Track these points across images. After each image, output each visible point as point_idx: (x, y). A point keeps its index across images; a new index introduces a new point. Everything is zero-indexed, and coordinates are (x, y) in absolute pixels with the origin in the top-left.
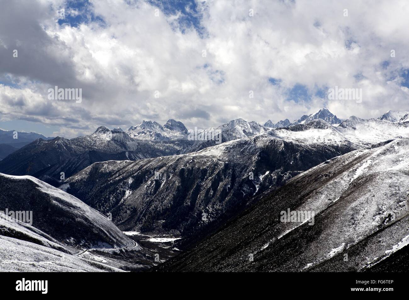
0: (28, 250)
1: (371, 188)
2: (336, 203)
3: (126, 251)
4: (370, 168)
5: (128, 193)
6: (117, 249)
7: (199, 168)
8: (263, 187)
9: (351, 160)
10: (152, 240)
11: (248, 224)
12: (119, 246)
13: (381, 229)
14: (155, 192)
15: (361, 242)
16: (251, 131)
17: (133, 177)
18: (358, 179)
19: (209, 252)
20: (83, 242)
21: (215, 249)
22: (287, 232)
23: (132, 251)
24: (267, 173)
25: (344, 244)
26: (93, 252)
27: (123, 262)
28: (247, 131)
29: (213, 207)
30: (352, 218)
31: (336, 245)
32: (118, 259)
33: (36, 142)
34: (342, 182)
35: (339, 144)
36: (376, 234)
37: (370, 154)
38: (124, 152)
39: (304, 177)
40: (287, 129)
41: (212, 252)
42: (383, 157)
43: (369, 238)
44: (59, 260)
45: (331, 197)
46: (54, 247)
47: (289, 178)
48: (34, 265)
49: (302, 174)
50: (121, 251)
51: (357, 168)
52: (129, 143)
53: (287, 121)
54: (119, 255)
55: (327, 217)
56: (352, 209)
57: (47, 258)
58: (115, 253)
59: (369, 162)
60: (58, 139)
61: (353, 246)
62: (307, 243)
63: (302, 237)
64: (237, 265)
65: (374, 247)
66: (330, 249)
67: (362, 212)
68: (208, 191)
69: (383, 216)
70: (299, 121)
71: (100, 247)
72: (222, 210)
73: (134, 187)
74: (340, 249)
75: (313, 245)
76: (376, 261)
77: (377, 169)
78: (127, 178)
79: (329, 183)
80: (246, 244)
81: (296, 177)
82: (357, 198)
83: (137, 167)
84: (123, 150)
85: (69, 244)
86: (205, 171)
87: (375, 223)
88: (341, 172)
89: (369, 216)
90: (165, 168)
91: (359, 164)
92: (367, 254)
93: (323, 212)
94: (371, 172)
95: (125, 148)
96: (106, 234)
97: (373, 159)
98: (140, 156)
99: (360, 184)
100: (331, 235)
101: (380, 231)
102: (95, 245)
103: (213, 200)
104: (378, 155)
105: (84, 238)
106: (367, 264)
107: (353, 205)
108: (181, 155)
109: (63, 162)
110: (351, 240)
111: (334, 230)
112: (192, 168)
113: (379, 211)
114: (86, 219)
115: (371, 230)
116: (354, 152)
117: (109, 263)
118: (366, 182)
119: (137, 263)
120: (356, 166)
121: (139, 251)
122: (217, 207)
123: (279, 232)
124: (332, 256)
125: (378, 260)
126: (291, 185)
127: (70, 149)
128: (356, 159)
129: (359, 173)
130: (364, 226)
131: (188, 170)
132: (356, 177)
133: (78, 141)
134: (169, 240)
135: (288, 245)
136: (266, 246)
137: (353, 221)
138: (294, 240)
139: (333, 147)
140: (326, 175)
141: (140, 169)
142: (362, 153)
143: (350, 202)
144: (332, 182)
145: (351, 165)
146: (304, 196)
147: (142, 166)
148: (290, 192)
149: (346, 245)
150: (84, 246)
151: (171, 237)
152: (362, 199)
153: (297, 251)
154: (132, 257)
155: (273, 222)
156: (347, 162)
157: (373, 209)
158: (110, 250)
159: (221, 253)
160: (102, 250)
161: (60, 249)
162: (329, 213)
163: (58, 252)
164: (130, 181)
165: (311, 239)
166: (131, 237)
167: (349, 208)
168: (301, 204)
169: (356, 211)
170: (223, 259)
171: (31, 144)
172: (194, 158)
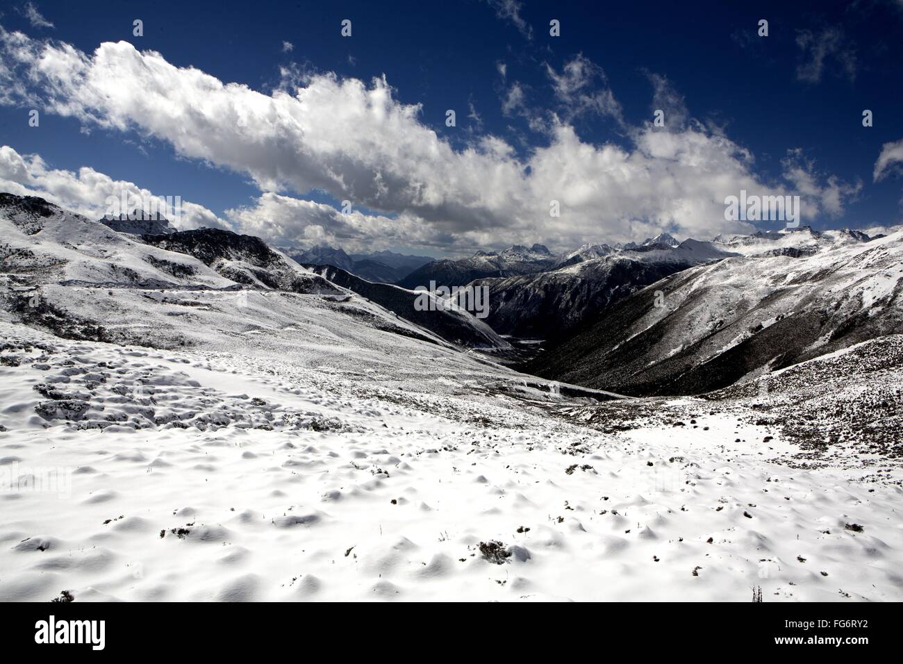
0: (428, 349)
1: (705, 299)
2: (676, 311)
3: (502, 350)
4: (704, 282)
5: (502, 304)
6: (494, 349)
7: (560, 284)
8: (614, 298)
9: (688, 276)
10: (523, 342)
11: (601, 329)
12: (496, 346)
13: (714, 333)
14: (524, 303)
15: (696, 343)
16: (603, 252)
17: (506, 291)
18: (695, 291)
19: (569, 352)
20: (468, 343)
21: (574, 350)
22: (635, 335)
23: (507, 351)
24: (617, 287)
25: (682, 345)
26: (476, 351)
27: (500, 359)
28: (600, 252)
29: (572, 315)
30: (689, 324)
31: (675, 347)
32: (495, 356)
33: (429, 264)
34: (681, 294)
35: (678, 262)
36: (709, 337)
37: (705, 270)
38: (499, 271)
39: (648, 290)
40: (634, 250)
41: (572, 351)
42: (716, 273)
43: (703, 341)
44: (453, 357)
45: (672, 307)
46: (447, 347)
47: (636, 291)
48: (433, 360)
49: (646, 288)
50: (498, 350)
51: (694, 282)
52: (503, 264)
53: (633, 243)
54: (496, 353)
55: (668, 324)
56: (689, 316)
57: (442, 355)
58: (493, 352)
59: (704, 277)
60: (446, 261)
61: (689, 347)
62: (651, 344)
63: (647, 340)
64: (593, 362)
65: (707, 347)
66: (670, 350)
67: (698, 319)
68: (568, 302)
69: (715, 322)
70: (644, 243)
71: (481, 347)
72: (579, 318)
73: (507, 299)
74: (678, 349)
75: (656, 347)
76: (708, 359)
77: (711, 283)
78: (501, 291)
79: (669, 296)
80: (601, 345)
81: (641, 291)
82: (693, 307)
83: (510, 282)
84: (498, 269)
85: (457, 344)
86: (565, 286)
87: (708, 328)
88: (680, 286)
89: (703, 323)
90: (532, 283)
91: (695, 279)
92: (702, 354)
93: (664, 319)
94: (706, 286)
95: (499, 268)
96: (485, 337)
97: (707, 275)
98: (512, 274)
99: (696, 296)
100: (671, 338)
101: (713, 335)
102: (477, 345)
103: (572, 309)
104: (712, 271)
105: (468, 340)
106: (701, 362)
107: (690, 313)
108: (545, 273)
109: (451, 279)
110: (688, 342)
111: (675, 334)
112: (554, 283)
113: (712, 318)
114: (470, 325)
115: (705, 334)
116: (691, 269)
117: (489, 360)
118: (701, 294)
119: (510, 360)
120: (693, 281)
121: (512, 351)
122: (576, 315)
123: (627, 336)
124: (671, 355)
125: (710, 358)
126: (637, 297)
127: (455, 269)
128: (693, 275)
129: (695, 286)
130: (699, 330)
131: (551, 285)
132: (692, 290)
133: (461, 262)
134: (536, 342)
135: (635, 347)
136: (616, 347)
137: (690, 327)
138: (640, 342)
139: (673, 265)
140: (667, 289)
141: (511, 284)
142: (698, 270)
143: (688, 311)
144: (672, 294)
145: (688, 280)
146: (649, 306)
147: (513, 282)
148: (637, 303)
149: (684, 346)
150: (469, 346)
151: (538, 340)
152: (698, 308)
153: (642, 351)
154: (506, 355)
155: (623, 327)
156: (685, 278)
157: (707, 316)
158: (489, 349)
159: (579, 353)
160: (483, 349)
161: (451, 348)
162: (670, 320)
163: (451, 351)
164: (504, 294)
165: (654, 342)
166: (505, 339)
167: (687, 316)
168: (646, 312)
169: (692, 318)
170: (581, 357)
171: (425, 265)
172: (555, 275)
